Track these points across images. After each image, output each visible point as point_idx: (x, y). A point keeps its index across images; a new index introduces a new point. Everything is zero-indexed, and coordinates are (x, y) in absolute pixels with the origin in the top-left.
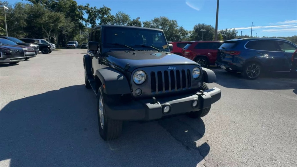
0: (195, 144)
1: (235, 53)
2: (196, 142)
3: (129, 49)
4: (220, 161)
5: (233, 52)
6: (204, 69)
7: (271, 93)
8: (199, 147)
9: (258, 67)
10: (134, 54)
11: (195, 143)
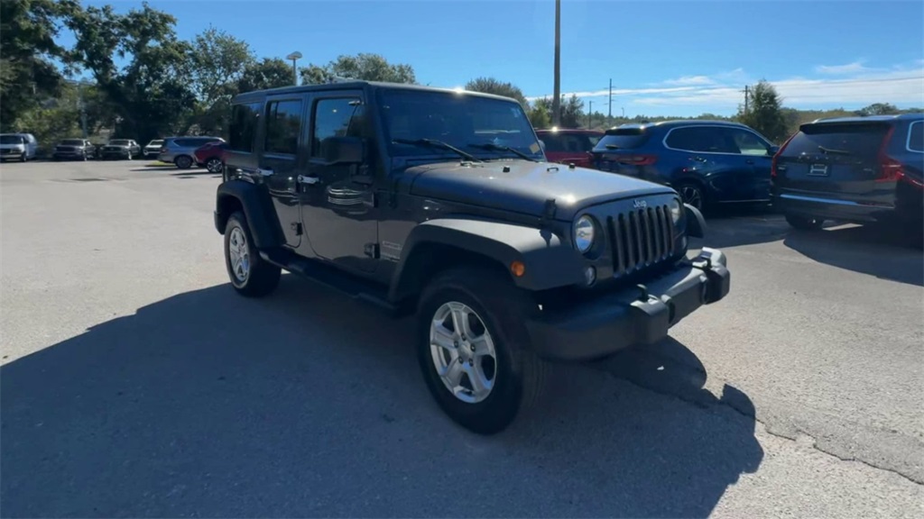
0: (709, 394)
1: (645, 160)
2: (705, 387)
3: (458, 156)
4: (792, 417)
5: (640, 159)
6: (685, 205)
7: (748, 253)
8: (722, 397)
9: (696, 194)
10: (506, 170)
11: (705, 390)
